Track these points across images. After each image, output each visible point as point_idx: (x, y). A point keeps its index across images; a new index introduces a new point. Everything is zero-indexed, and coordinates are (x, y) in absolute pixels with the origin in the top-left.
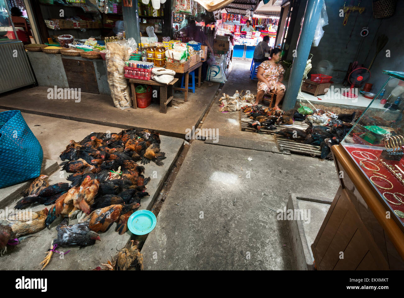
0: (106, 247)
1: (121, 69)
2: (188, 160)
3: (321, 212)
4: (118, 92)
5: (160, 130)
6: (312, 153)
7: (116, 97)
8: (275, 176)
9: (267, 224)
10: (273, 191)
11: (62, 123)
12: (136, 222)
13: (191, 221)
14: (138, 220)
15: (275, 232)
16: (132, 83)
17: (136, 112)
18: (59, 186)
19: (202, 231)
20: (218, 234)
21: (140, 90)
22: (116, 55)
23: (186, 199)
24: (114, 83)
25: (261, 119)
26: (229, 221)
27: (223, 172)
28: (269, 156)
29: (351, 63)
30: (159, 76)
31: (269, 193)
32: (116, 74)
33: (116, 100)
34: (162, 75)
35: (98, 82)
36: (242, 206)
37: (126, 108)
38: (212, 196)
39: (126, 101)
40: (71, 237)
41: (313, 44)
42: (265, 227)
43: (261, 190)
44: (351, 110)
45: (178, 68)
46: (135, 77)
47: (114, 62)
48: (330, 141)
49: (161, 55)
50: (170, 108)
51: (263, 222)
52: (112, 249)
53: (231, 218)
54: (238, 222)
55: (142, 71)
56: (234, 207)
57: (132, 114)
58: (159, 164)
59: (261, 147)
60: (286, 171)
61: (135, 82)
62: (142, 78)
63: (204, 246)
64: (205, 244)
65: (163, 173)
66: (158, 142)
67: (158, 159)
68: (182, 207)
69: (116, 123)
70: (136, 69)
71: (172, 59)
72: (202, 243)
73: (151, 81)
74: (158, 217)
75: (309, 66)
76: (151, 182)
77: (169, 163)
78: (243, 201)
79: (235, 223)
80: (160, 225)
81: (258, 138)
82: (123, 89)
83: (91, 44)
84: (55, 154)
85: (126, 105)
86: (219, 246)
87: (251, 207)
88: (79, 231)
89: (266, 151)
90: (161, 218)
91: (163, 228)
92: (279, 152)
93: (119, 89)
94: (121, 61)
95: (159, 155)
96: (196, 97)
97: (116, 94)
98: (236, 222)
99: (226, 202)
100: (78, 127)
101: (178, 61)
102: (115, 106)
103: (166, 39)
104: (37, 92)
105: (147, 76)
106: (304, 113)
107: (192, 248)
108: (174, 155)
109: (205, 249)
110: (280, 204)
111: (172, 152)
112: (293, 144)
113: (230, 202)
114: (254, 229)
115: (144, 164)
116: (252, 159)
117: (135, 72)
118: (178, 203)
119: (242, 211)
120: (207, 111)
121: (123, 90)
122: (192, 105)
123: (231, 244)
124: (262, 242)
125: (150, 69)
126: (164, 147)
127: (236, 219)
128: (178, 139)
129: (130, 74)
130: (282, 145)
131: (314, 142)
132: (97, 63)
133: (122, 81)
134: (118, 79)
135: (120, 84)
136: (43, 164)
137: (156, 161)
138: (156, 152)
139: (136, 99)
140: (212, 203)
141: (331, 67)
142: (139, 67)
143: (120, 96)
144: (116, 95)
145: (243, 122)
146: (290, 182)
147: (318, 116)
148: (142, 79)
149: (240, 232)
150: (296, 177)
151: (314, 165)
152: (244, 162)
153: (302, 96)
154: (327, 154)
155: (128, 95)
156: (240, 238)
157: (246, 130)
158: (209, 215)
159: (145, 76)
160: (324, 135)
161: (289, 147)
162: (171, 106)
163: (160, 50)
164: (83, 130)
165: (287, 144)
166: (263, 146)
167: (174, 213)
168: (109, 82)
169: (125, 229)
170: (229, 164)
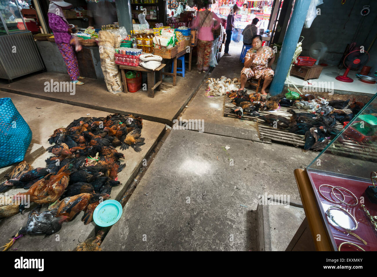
0: (69, 237)
1: (112, 56)
2: (165, 147)
3: (294, 218)
4: (110, 78)
5: (145, 115)
6: (295, 143)
7: (109, 82)
8: (251, 168)
9: (234, 224)
10: (247, 185)
11: (59, 107)
12: (103, 212)
13: (156, 214)
14: (105, 210)
15: (241, 233)
16: (122, 69)
17: (126, 96)
18: (38, 171)
19: (165, 227)
20: (181, 231)
21: (130, 76)
22: (107, 42)
23: (155, 189)
24: (107, 69)
25: (245, 105)
26: (195, 216)
27: (198, 161)
28: (248, 145)
29: (348, 45)
30: (146, 62)
31: (242, 187)
32: (108, 61)
33: (109, 85)
34: (148, 61)
35: (95, 68)
36: (211, 200)
37: (118, 92)
38: (181, 188)
39: (118, 86)
40: (37, 226)
41: (304, 25)
42: (231, 227)
43: (235, 183)
44: (344, 95)
45: (165, 54)
46: (124, 63)
47: (106, 50)
48: (316, 131)
49: (149, 42)
50: (158, 92)
51: (231, 221)
52: (74, 240)
53: (198, 214)
54: (204, 218)
55: (131, 58)
56: (203, 201)
57: (122, 99)
58: (137, 150)
59: (241, 134)
60: (264, 162)
61: (124, 68)
62: (131, 64)
63: (164, 245)
64: (165, 242)
65: (138, 160)
66: (140, 127)
67: (137, 145)
68: (150, 197)
69: (106, 107)
70: (125, 55)
71: (159, 45)
72: (162, 240)
73: (139, 67)
74: (124, 208)
75: (299, 49)
76: (126, 168)
77: (146, 149)
78: (213, 195)
79: (200, 219)
80: (125, 216)
81: (239, 125)
82: (114, 74)
83: (90, 32)
84: (45, 138)
85: (118, 89)
86: (180, 245)
87: (220, 202)
88: (44, 221)
89: (245, 139)
90: (128, 208)
91: (128, 220)
92: (259, 141)
93: (111, 75)
94: (111, 48)
95: (139, 140)
96: (186, 81)
97: (109, 79)
98: (202, 218)
99: (195, 195)
100: (72, 111)
101: (165, 47)
102: (108, 91)
103: (159, 25)
104: (45, 77)
105: (135, 63)
106: (292, 98)
107: (151, 245)
108: (153, 141)
109: (165, 248)
110: (252, 200)
111: (152, 138)
112: (275, 132)
113: (200, 194)
114: (220, 228)
115: (123, 150)
116: (229, 148)
117: (125, 59)
118: (147, 193)
119: (210, 206)
120: (193, 96)
121: (115, 76)
122: (180, 89)
123: (192, 244)
124: (226, 244)
125: (138, 56)
126: (146, 132)
127: (203, 215)
128: (160, 124)
129: (120, 61)
130: (263, 133)
131: (298, 131)
132: (94, 50)
133: (113, 67)
134: (110, 65)
135: (112, 70)
136: (29, 148)
137: (135, 147)
138: (136, 138)
139: (126, 84)
140: (181, 195)
141: (325, 49)
142: (128, 53)
143: (112, 81)
144: (108, 81)
145: (227, 107)
146: (266, 176)
147: (306, 102)
148: (130, 66)
149: (204, 230)
150: (274, 169)
151: (296, 156)
152: (221, 150)
153: (291, 81)
154: (311, 145)
155: (119, 81)
156: (203, 237)
157: (229, 116)
158: (176, 209)
159: (133, 62)
160: (311, 124)
161: (271, 135)
162: (160, 91)
163: (148, 37)
164: (75, 114)
165: (268, 132)
166: (243, 134)
167: (141, 204)
168: (102, 68)
169: (90, 219)
170: (205, 152)
